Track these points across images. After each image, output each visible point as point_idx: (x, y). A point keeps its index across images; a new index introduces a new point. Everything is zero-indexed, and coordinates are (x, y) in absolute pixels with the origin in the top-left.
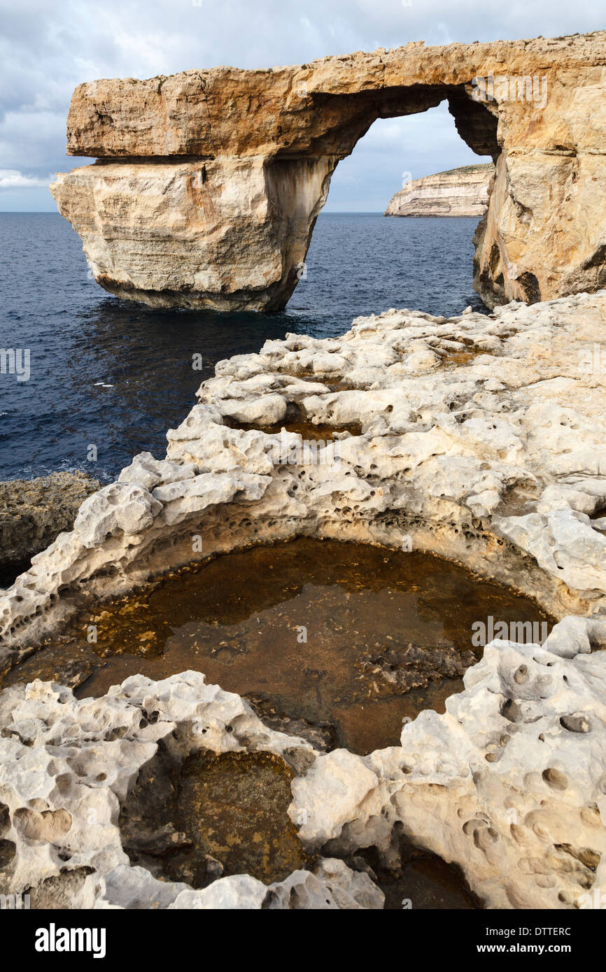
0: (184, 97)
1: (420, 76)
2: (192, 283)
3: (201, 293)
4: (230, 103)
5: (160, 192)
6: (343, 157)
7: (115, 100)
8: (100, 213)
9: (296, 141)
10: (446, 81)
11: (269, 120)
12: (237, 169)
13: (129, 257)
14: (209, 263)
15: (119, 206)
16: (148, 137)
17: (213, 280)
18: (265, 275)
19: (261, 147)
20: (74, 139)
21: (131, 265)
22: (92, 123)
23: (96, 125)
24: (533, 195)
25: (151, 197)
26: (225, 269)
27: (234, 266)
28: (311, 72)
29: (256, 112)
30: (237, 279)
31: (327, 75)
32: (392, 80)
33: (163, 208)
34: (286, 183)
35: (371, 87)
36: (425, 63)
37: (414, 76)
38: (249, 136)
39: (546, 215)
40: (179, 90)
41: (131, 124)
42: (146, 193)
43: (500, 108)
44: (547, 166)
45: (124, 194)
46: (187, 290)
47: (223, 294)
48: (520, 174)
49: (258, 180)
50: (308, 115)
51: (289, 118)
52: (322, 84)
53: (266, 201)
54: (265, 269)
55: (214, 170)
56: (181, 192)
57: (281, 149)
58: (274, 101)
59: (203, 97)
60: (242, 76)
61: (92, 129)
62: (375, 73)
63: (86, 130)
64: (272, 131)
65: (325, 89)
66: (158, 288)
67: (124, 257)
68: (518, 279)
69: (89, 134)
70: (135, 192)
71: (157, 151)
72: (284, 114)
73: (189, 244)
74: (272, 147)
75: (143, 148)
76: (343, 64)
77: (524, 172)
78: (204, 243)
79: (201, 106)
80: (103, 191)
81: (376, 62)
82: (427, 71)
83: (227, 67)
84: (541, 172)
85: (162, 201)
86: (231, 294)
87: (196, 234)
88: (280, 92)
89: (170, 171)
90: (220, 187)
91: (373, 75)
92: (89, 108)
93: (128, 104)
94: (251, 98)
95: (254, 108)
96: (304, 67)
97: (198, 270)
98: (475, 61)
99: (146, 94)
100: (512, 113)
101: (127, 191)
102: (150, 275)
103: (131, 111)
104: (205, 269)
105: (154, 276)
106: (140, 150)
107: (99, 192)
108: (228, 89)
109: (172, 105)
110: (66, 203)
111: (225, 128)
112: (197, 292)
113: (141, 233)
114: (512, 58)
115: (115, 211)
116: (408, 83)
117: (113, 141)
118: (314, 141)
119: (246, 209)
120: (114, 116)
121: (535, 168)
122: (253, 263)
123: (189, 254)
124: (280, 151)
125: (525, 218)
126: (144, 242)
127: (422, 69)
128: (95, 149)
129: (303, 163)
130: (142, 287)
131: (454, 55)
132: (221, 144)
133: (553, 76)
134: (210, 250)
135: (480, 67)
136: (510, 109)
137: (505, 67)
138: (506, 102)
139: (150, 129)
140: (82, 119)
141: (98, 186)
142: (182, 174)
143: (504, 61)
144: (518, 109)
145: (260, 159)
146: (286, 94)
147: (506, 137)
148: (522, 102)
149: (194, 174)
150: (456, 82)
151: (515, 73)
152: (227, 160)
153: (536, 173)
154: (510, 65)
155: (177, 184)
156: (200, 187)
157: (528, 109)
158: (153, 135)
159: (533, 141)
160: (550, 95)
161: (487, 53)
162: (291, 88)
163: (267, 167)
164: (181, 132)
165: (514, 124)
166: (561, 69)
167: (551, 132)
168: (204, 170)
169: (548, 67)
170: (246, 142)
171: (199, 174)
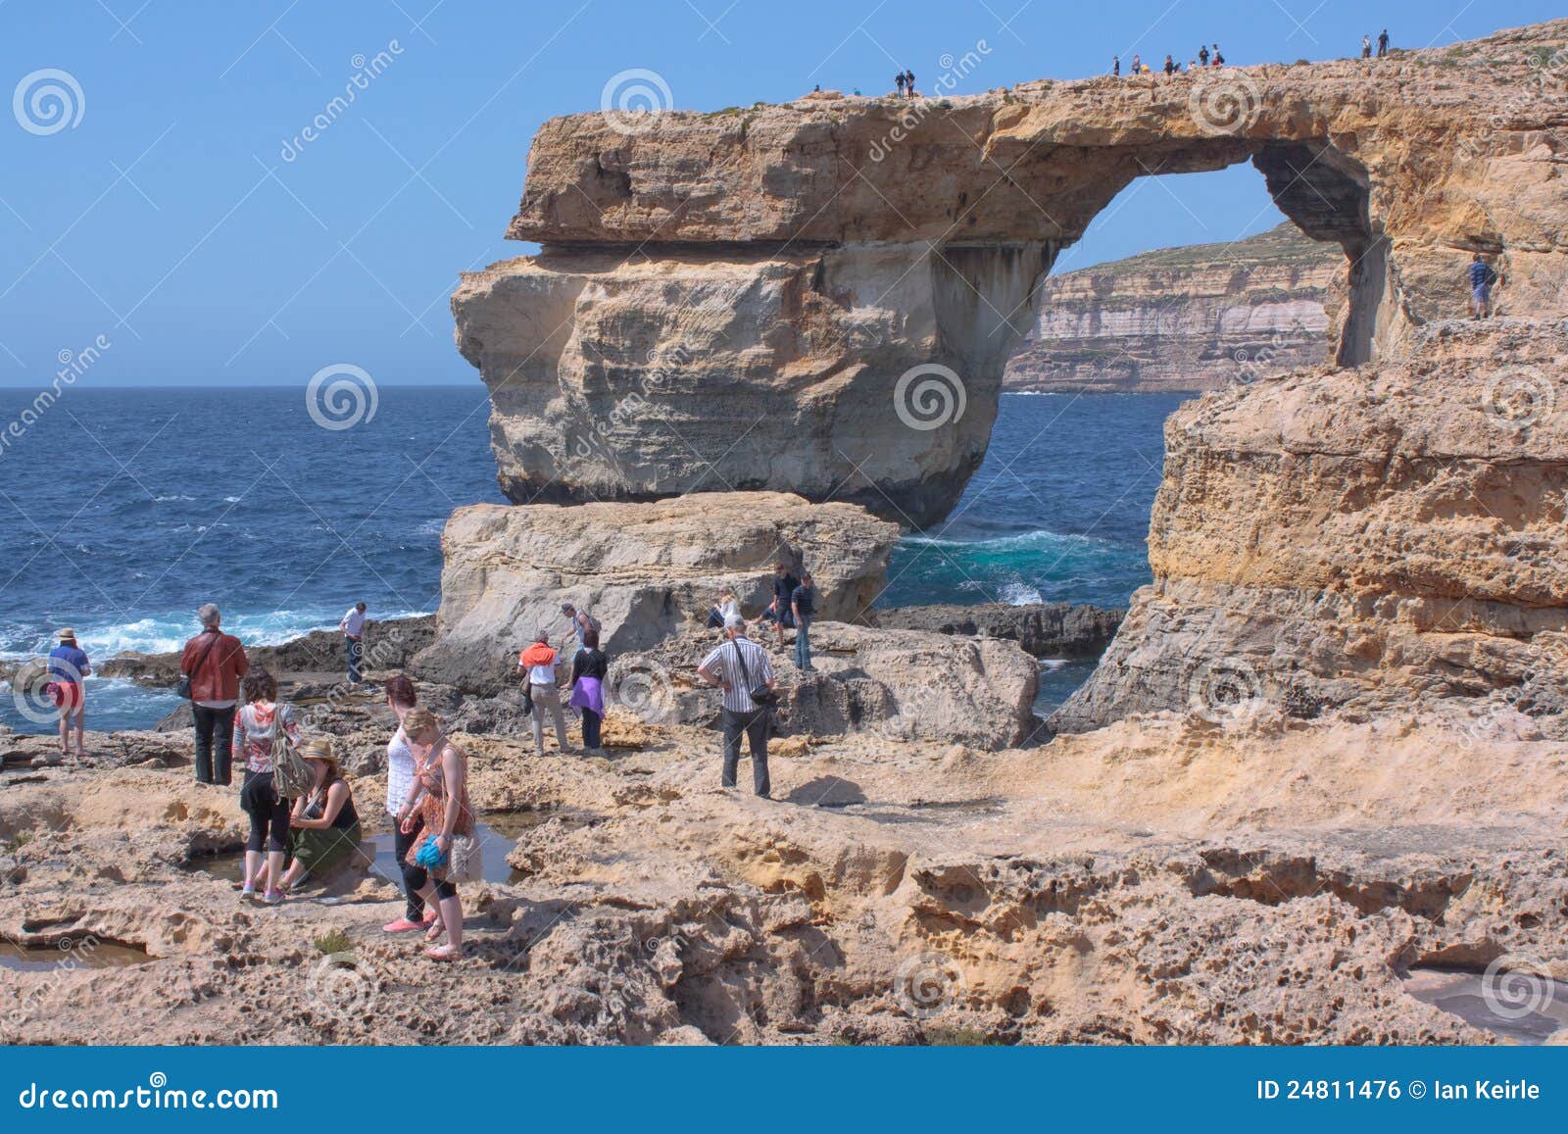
0: (800, 147)
2: (764, 477)
6: (1067, 244)
7: (643, 146)
10: (1277, 135)
11: (945, 185)
12: (881, 264)
14: (816, 434)
15: (635, 330)
16: (713, 209)
17: (815, 470)
18: (919, 459)
19: (926, 228)
20: (536, 212)
21: (637, 444)
22: (582, 184)
23: (590, 188)
24: (1441, 308)
26: (842, 444)
28: (1026, 111)
29: (922, 170)
31: (1059, 117)
32: (1175, 126)
33: (729, 337)
34: (960, 288)
35: (1142, 137)
38: (906, 208)
40: (790, 135)
41: (675, 187)
43: (1372, 177)
44: (1460, 265)
45: (649, 308)
48: (1417, 275)
49: (921, 283)
51: (982, 179)
52: (1053, 130)
53: (933, 322)
54: (922, 448)
55: (839, 266)
56: (769, 306)
57: (961, 231)
58: (956, 152)
59: (831, 146)
61: (581, 194)
62: (1151, 117)
63: (567, 194)
64: (948, 200)
65: (1058, 136)
69: (573, 202)
70: (676, 304)
71: (723, 233)
72: (975, 172)
74: (949, 229)
77: (1424, 273)
78: (808, 396)
79: (825, 161)
84: (1452, 274)
85: (730, 319)
87: (795, 379)
88: (969, 140)
89: (748, 273)
90: (848, 294)
91: (1145, 121)
92: (579, 160)
93: (672, 152)
94: (915, 149)
95: (919, 163)
97: (784, 449)
98: (1325, 109)
99: (716, 139)
100: (1392, 188)
101: (659, 304)
103: (683, 166)
104: (801, 447)
105: (686, 465)
106: (688, 231)
107: (588, 306)
109: (776, 158)
111: (862, 196)
113: (675, 380)
114: (1384, 109)
115: (624, 340)
117: (615, 218)
118: (1020, 216)
119: (896, 335)
120: (636, 174)
121: (1440, 267)
123: (771, 418)
124: (959, 237)
126: (679, 396)
129: (995, 255)
131: (1287, 100)
132: (858, 224)
133: (1453, 138)
134: (819, 409)
135: (1334, 118)
136: (1387, 181)
137: (1374, 121)
138: (1382, 171)
139: (717, 196)
140: (565, 177)
141: (584, 296)
142: (773, 274)
143: (1370, 113)
144: (1402, 180)
145: (926, 247)
146: (982, 141)
147: (1386, 220)
148: (1408, 171)
149: (798, 275)
150: (1293, 137)
151: (1392, 132)
152: (863, 250)
153: (1442, 275)
154: (1382, 120)
155: (765, 291)
156: (809, 296)
157: (1419, 183)
158: (721, 207)
159: (1433, 228)
160: (1450, 165)
161: (1343, 100)
162: (988, 133)
163: (935, 260)
164: (781, 205)
165: (1398, 203)
166: (1464, 133)
167: (1458, 216)
168: (820, 270)
169: (1441, 130)
170: (897, 221)
171: (809, 275)
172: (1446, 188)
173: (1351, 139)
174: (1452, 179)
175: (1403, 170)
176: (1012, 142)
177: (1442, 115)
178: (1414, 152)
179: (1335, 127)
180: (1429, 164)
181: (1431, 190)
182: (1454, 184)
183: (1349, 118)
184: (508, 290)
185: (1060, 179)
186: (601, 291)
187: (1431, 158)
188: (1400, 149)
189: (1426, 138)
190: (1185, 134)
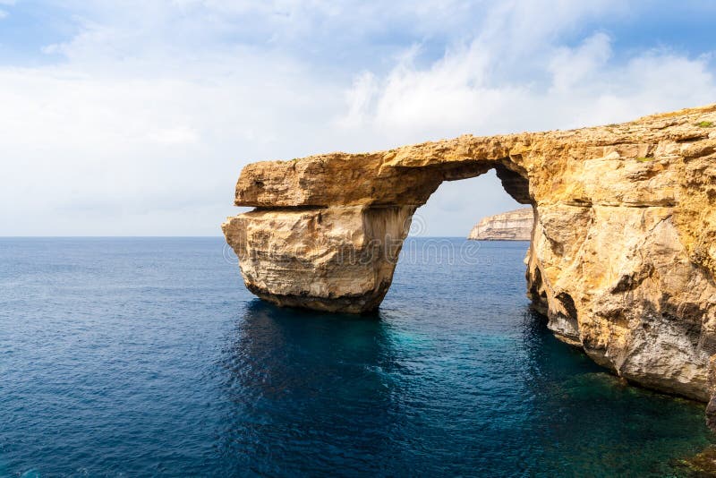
0: (310, 171)
1: (469, 155)
2: (309, 290)
3: (315, 297)
4: (340, 173)
5: (289, 229)
6: (419, 206)
7: (266, 173)
8: (250, 242)
9: (385, 196)
10: (489, 158)
11: (366, 183)
12: (343, 214)
13: (266, 272)
14: (321, 277)
15: (263, 238)
16: (286, 195)
17: (323, 289)
18: (362, 285)
19: (360, 200)
20: (239, 197)
21: (267, 277)
22: (251, 187)
23: (254, 188)
24: (561, 234)
25: (283, 233)
26: (332, 281)
27: (338, 279)
28: (395, 155)
29: (357, 178)
30: (341, 288)
31: (405, 156)
32: (449, 157)
33: (290, 240)
34: (378, 223)
35: (435, 162)
36: (473, 147)
37: (465, 155)
38: (352, 193)
39: (574, 248)
40: (307, 166)
41: (275, 187)
42: (280, 230)
43: (529, 174)
44: (570, 213)
45: (266, 230)
46: (305, 295)
47: (330, 299)
48: (549, 218)
49: (358, 222)
50: (393, 180)
51: (380, 182)
52: (402, 161)
53: (363, 235)
54: (363, 281)
55: (327, 215)
56: (303, 230)
57: (374, 201)
58: (369, 172)
59: (322, 170)
60: (348, 158)
61: (251, 190)
62: (438, 154)
63: (247, 191)
64: (369, 190)
65: (404, 164)
66: (284, 294)
67: (263, 271)
68: (557, 297)
69: (249, 193)
70: (274, 229)
71: (289, 203)
72: (377, 179)
73: (308, 264)
74: (369, 200)
75: (282, 202)
76: (417, 149)
77: (552, 217)
78: (317, 263)
79: (320, 176)
80: (254, 227)
81: (439, 147)
82: (474, 152)
83: (338, 152)
84: (566, 218)
85: (290, 234)
86: (336, 299)
88: (374, 167)
89: (296, 217)
90: (331, 225)
91: (436, 155)
92: (250, 179)
93: (274, 175)
94: (354, 171)
95: (356, 176)
96: (390, 152)
97: (313, 282)
98: (508, 145)
99: (285, 169)
100: (538, 178)
101: (268, 229)
102: (279, 284)
103: (276, 179)
104: (318, 280)
105: (282, 285)
106: (279, 203)
107: (250, 229)
108: (338, 166)
109: (302, 175)
110: (231, 235)
111: (335, 189)
112: (312, 297)
114: (534, 143)
115: (260, 241)
116: (462, 159)
117: (263, 198)
118: (399, 196)
120: (265, 183)
121: (560, 215)
122: (352, 276)
123: (306, 270)
124: (374, 203)
125: (558, 251)
126: (277, 261)
127: (470, 150)
128: (252, 202)
129: (391, 210)
130: (273, 292)
131: (492, 142)
132: (333, 199)
133: (567, 153)
134: (321, 268)
135: (511, 148)
136: (536, 175)
137: (530, 148)
138: (533, 170)
139: (286, 190)
140: (246, 185)
141: (250, 226)
142: (305, 218)
143: (528, 145)
144: (543, 174)
145: (359, 208)
146: (378, 167)
147: (536, 193)
148: (545, 170)
149: (313, 218)
150: (496, 158)
151: (537, 152)
152: (336, 209)
153: (562, 218)
154: (534, 147)
155: (301, 224)
156: (317, 226)
157: (551, 174)
158: (288, 194)
159: (557, 196)
160: (566, 166)
161: (516, 140)
162: (381, 163)
163: (364, 212)
164: (306, 192)
165: (541, 185)
166: (572, 149)
167: (569, 189)
168: (320, 215)
169: (562, 148)
170: (350, 197)
171: (317, 218)
172: (563, 177)
173: (519, 157)
174: (566, 173)
175: (543, 169)
176: (389, 166)
177: (561, 142)
178: (547, 160)
179: (512, 153)
180: (555, 166)
181: (556, 178)
182: (567, 175)
183: (519, 148)
184: (235, 222)
185: (411, 181)
186: (254, 224)
187: (556, 162)
188: (542, 160)
189: (553, 153)
190: (452, 160)
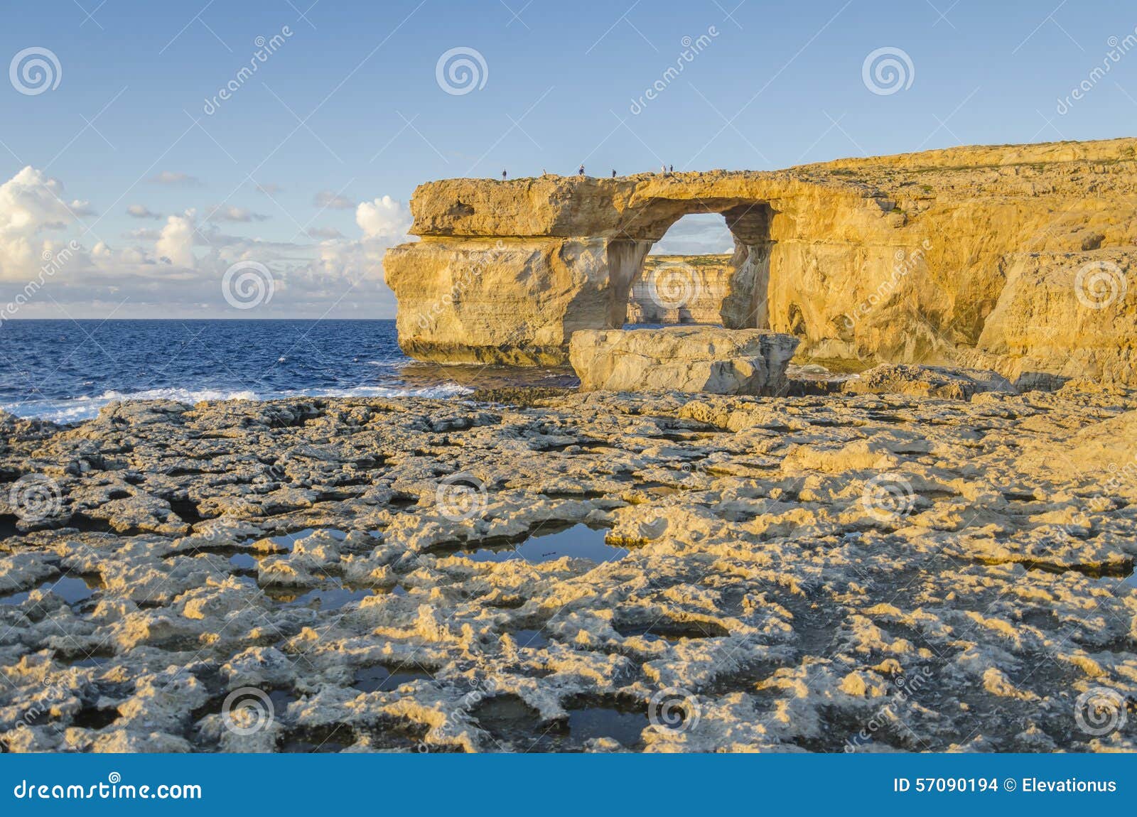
2: (532, 338)
3: (539, 346)
4: (588, 200)
5: (521, 263)
6: (656, 240)
7: (482, 194)
9: (630, 228)
11: (613, 213)
12: (588, 246)
14: (556, 320)
17: (555, 335)
19: (604, 232)
20: (430, 221)
25: (513, 267)
28: (648, 184)
29: (605, 207)
37: (735, 192)
38: (597, 223)
39: (843, 280)
40: (551, 191)
42: (508, 263)
44: (842, 251)
46: (525, 344)
49: (604, 255)
50: (641, 211)
51: (629, 212)
53: (609, 271)
55: (570, 246)
56: (539, 264)
57: (619, 234)
59: (569, 196)
61: (449, 214)
63: (443, 215)
64: (615, 221)
65: (663, 196)
66: (498, 344)
69: (446, 218)
70: (497, 263)
71: (520, 231)
72: (626, 209)
73: (542, 304)
74: (613, 232)
75: (506, 229)
78: (555, 303)
79: (567, 202)
82: (744, 190)
84: (838, 255)
85: (522, 269)
87: (550, 295)
88: (625, 196)
89: (531, 247)
90: (573, 260)
92: (451, 199)
93: (497, 197)
94: (603, 199)
97: (542, 326)
99: (516, 191)
103: (501, 202)
104: (550, 325)
105: (497, 333)
106: (501, 230)
107: (455, 262)
108: (588, 191)
109: (546, 200)
110: (399, 272)
111: (580, 217)
112: (534, 346)
113: (496, 295)
118: (640, 229)
119: (594, 277)
120: (476, 205)
121: (834, 252)
123: (539, 312)
124: (619, 236)
125: (826, 283)
126: (496, 303)
132: (575, 230)
141: (453, 258)
142: (542, 250)
145: (605, 242)
146: (629, 197)
149: (554, 248)
152: (580, 239)
155: (537, 257)
156: (556, 259)
158: (517, 220)
160: (836, 211)
162: (632, 193)
163: (610, 245)
167: (842, 231)
168: (562, 246)
170: (594, 228)
171: (559, 249)
176: (643, 197)
182: (838, 219)
185: (657, 214)
186: (461, 256)
